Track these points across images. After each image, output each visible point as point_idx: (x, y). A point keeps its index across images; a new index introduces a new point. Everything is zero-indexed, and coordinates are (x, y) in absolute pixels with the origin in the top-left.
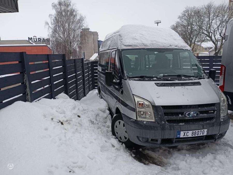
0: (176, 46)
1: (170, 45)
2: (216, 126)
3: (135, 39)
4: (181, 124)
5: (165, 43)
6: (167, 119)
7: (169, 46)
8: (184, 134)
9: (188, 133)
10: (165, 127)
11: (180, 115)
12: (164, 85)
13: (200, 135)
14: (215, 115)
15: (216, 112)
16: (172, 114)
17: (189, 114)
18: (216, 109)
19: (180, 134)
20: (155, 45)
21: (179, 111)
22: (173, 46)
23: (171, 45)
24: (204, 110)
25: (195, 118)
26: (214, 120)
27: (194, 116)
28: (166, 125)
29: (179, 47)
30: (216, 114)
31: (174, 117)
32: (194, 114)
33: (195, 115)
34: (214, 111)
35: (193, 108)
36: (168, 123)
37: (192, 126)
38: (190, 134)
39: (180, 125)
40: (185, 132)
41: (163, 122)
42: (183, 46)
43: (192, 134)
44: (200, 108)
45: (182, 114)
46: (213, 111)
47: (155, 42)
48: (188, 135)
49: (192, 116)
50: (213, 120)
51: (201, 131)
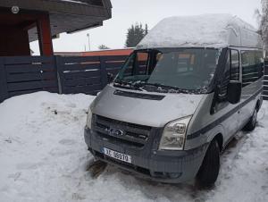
4: (104, 139)
6: (96, 129)
8: (107, 151)
9: (111, 152)
11: (106, 129)
13: (123, 159)
18: (149, 134)
19: (104, 150)
22: (190, 44)
24: (132, 131)
26: (143, 148)
27: (116, 134)
30: (147, 141)
31: (101, 130)
34: (147, 136)
36: (95, 134)
37: (115, 146)
40: (107, 149)
44: (128, 127)
45: (108, 128)
46: (144, 137)
47: (168, 40)
48: (111, 155)
50: (140, 148)
51: (123, 156)
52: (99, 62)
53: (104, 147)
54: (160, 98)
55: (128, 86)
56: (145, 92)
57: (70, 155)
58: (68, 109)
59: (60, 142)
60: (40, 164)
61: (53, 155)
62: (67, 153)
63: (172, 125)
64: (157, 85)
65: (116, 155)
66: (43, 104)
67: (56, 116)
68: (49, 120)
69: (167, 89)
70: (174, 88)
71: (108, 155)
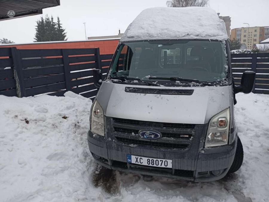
0: (197, 35)
1: (188, 34)
2: (188, 158)
3: (142, 27)
4: (132, 145)
5: (179, 32)
6: (116, 136)
7: (185, 36)
8: (137, 159)
9: (142, 159)
10: (112, 146)
11: (133, 134)
12: (135, 91)
13: (161, 165)
14: (190, 142)
15: (192, 138)
16: (125, 130)
17: (143, 134)
18: (193, 132)
19: (131, 159)
20: (164, 35)
21: (133, 127)
22: (192, 36)
23: (190, 34)
24: (171, 132)
25: (154, 141)
26: (187, 149)
27: (151, 137)
28: (114, 143)
29: (202, 37)
30: (192, 141)
31: (125, 135)
32: (151, 135)
33: (153, 136)
34: (190, 135)
35: (155, 126)
36: (116, 141)
37: (148, 152)
38: (144, 161)
39: (130, 147)
40: (137, 157)
41: (110, 139)
42: (210, 35)
43: (148, 162)
44: (165, 128)
45: (136, 132)
46: (187, 136)
47: (166, 31)
48: (142, 163)
49: (147, 137)
50: (184, 150)
51: (161, 161)
52: (61, 57)
53: (131, 155)
54: (190, 92)
55: (135, 81)
56: (162, 87)
57: (66, 172)
58: (42, 115)
59: (47, 158)
62: (63, 170)
63: (215, 120)
64: (174, 80)
65: (148, 161)
66: (7, 112)
67: (29, 126)
68: (21, 133)
69: (187, 82)
70: (197, 82)
71: (137, 163)
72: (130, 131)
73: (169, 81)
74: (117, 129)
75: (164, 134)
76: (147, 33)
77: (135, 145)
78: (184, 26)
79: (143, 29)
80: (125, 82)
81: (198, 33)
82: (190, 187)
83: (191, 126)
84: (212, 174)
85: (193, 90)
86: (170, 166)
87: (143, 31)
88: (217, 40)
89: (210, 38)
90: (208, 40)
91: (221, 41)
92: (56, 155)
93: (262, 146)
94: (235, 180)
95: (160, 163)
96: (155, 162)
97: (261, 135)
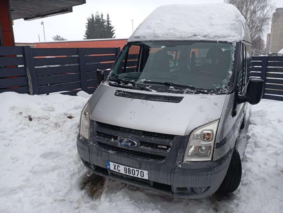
0: (205, 36)
1: (195, 35)
2: (164, 171)
3: (149, 27)
4: (110, 151)
5: (185, 32)
6: (97, 140)
7: (191, 37)
8: (115, 166)
9: (119, 167)
10: (93, 150)
11: (113, 139)
12: (124, 95)
13: (138, 176)
14: (166, 154)
15: (170, 150)
16: (106, 135)
17: (121, 141)
18: (171, 144)
19: (109, 165)
21: (112, 132)
22: (198, 37)
23: (197, 35)
24: (149, 141)
25: (131, 149)
26: (164, 161)
27: (128, 145)
28: (94, 147)
29: (210, 38)
30: (169, 153)
31: (104, 140)
32: (128, 142)
33: (130, 144)
34: (168, 147)
35: (134, 134)
36: (97, 146)
37: (124, 159)
38: (122, 169)
39: (109, 153)
40: (115, 164)
41: (91, 143)
42: (219, 36)
44: (143, 136)
45: (116, 138)
46: (165, 147)
47: (172, 31)
48: (120, 171)
49: (124, 144)
50: (160, 161)
51: (138, 171)
52: (78, 56)
53: (109, 161)
54: (178, 100)
55: (130, 85)
56: (154, 92)
57: (57, 172)
58: (46, 114)
59: (41, 156)
60: (21, 188)
61: (35, 173)
62: (53, 169)
63: (198, 132)
64: (168, 85)
65: (125, 170)
66: (13, 108)
67: (31, 123)
68: (22, 129)
69: (181, 88)
70: (192, 88)
71: (115, 170)
72: (110, 137)
73: (164, 86)
74: (99, 133)
75: (142, 143)
76: (153, 33)
77: (114, 152)
78: (192, 26)
79: (150, 29)
80: (121, 84)
81: (205, 34)
82: (174, 201)
83: (171, 137)
84: (193, 191)
85: (183, 97)
86: (146, 177)
87: (149, 31)
88: (226, 42)
89: (218, 40)
90: (216, 42)
91: (231, 43)
92: (51, 153)
93: (276, 166)
94: (230, 201)
95: (136, 173)
96: (131, 171)
97: (281, 154)
